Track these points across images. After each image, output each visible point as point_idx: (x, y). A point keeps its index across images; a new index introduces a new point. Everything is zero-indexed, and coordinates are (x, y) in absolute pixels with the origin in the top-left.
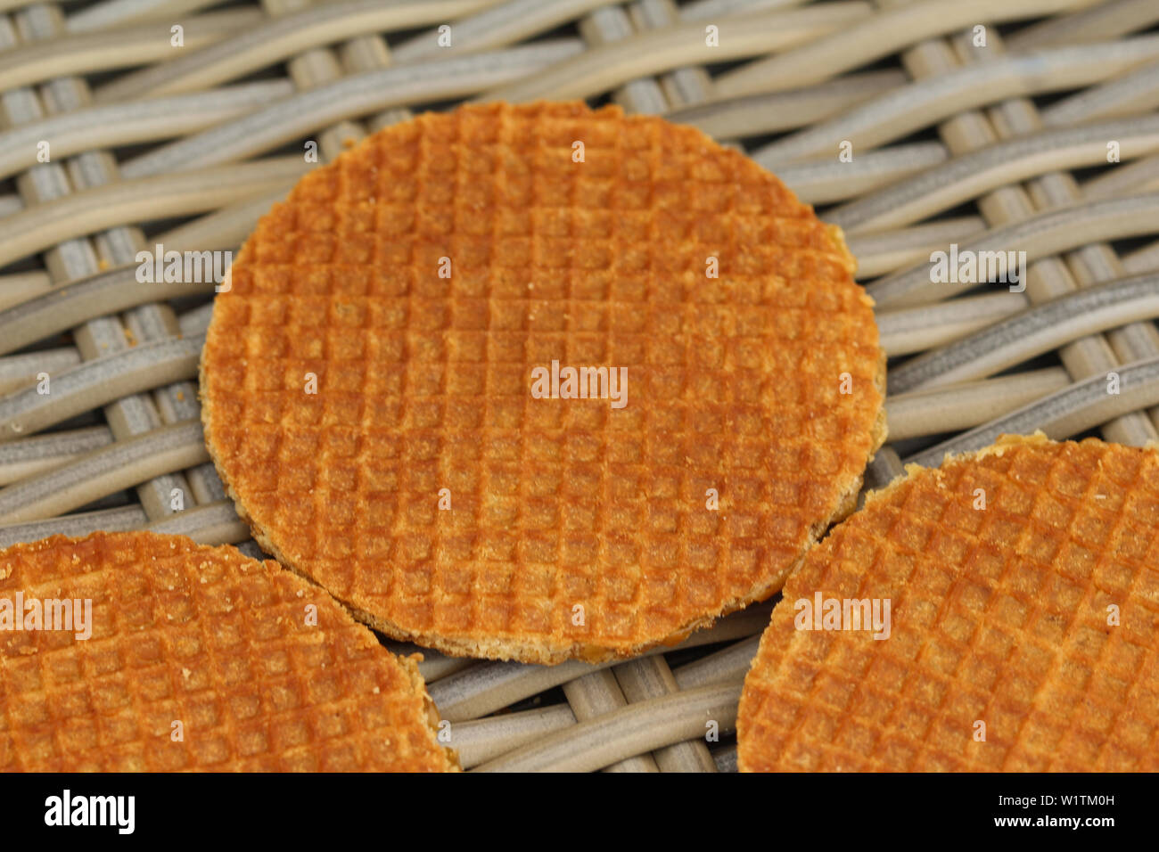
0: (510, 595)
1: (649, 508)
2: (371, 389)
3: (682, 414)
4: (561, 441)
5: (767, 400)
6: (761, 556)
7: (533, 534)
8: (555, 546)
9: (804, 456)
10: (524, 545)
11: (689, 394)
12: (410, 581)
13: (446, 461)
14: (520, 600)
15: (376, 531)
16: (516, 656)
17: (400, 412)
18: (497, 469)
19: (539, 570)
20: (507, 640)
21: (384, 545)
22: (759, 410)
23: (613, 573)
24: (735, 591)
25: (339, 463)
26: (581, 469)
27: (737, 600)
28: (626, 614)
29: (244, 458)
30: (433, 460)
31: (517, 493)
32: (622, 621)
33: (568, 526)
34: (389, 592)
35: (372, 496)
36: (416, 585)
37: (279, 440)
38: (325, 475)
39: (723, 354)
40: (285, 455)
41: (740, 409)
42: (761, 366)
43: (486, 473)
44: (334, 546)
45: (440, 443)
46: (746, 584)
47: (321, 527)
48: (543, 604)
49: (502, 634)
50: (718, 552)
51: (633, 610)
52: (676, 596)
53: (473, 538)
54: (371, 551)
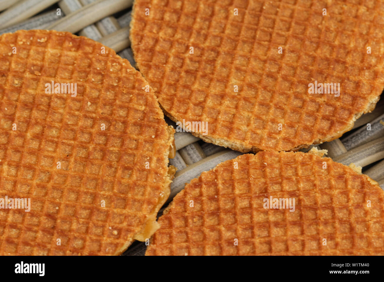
0: (232, 123)
1: (293, 97)
2: (196, 26)
3: (314, 58)
4: (265, 61)
5: (349, 59)
6: (332, 124)
7: (246, 99)
8: (253, 105)
9: (358, 85)
10: (242, 103)
11: (319, 51)
12: (195, 110)
13: (219, 61)
14: (235, 126)
15: (186, 87)
16: (230, 147)
17: (206, 37)
18: (238, 69)
19: (246, 114)
20: (227, 141)
21: (188, 92)
22: (344, 63)
23: (273, 121)
24: (319, 136)
25: (177, 56)
26: (270, 75)
27: (320, 139)
28: (275, 138)
29: (142, 46)
30: (214, 60)
31: (243, 80)
32: (273, 141)
33: (260, 98)
34: (186, 113)
35: (187, 72)
36: (197, 112)
37: (157, 41)
38: (171, 59)
39: (336, 37)
40: (158, 48)
41: (337, 61)
42: (349, 44)
43: (233, 70)
44: (169, 90)
45: (218, 53)
46: (324, 134)
47: (165, 80)
48: (244, 128)
49: (226, 138)
50: (316, 119)
51: (278, 137)
52: (296, 134)
53: (222, 96)
54: (182, 94)
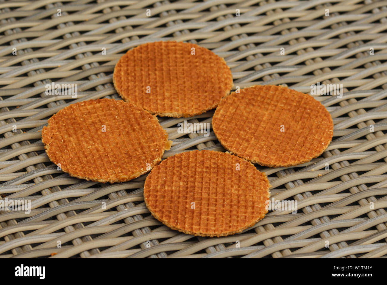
0: (171, 106)
1: (194, 94)
2: (144, 79)
3: (198, 82)
4: (178, 86)
5: (213, 80)
6: (214, 101)
7: (174, 98)
8: (178, 100)
9: (220, 88)
10: (173, 100)
11: (199, 79)
12: (153, 105)
14: (173, 107)
16: (173, 116)
18: (167, 90)
19: (176, 103)
20: (171, 113)
21: (148, 100)
22: (211, 81)
23: (188, 103)
24: (209, 106)
25: (139, 90)
26: (181, 90)
27: (210, 107)
28: (191, 109)
29: (122, 89)
31: (171, 93)
32: (191, 110)
33: (180, 97)
34: (150, 106)
36: (155, 105)
37: (128, 86)
38: (137, 91)
39: (204, 74)
40: (130, 88)
41: (208, 81)
42: (211, 76)
43: (165, 90)
44: (140, 100)
46: (211, 105)
47: (137, 98)
48: (177, 108)
49: (170, 112)
50: (206, 101)
51: (193, 108)
52: (199, 106)
53: (164, 99)
54: (146, 101)
